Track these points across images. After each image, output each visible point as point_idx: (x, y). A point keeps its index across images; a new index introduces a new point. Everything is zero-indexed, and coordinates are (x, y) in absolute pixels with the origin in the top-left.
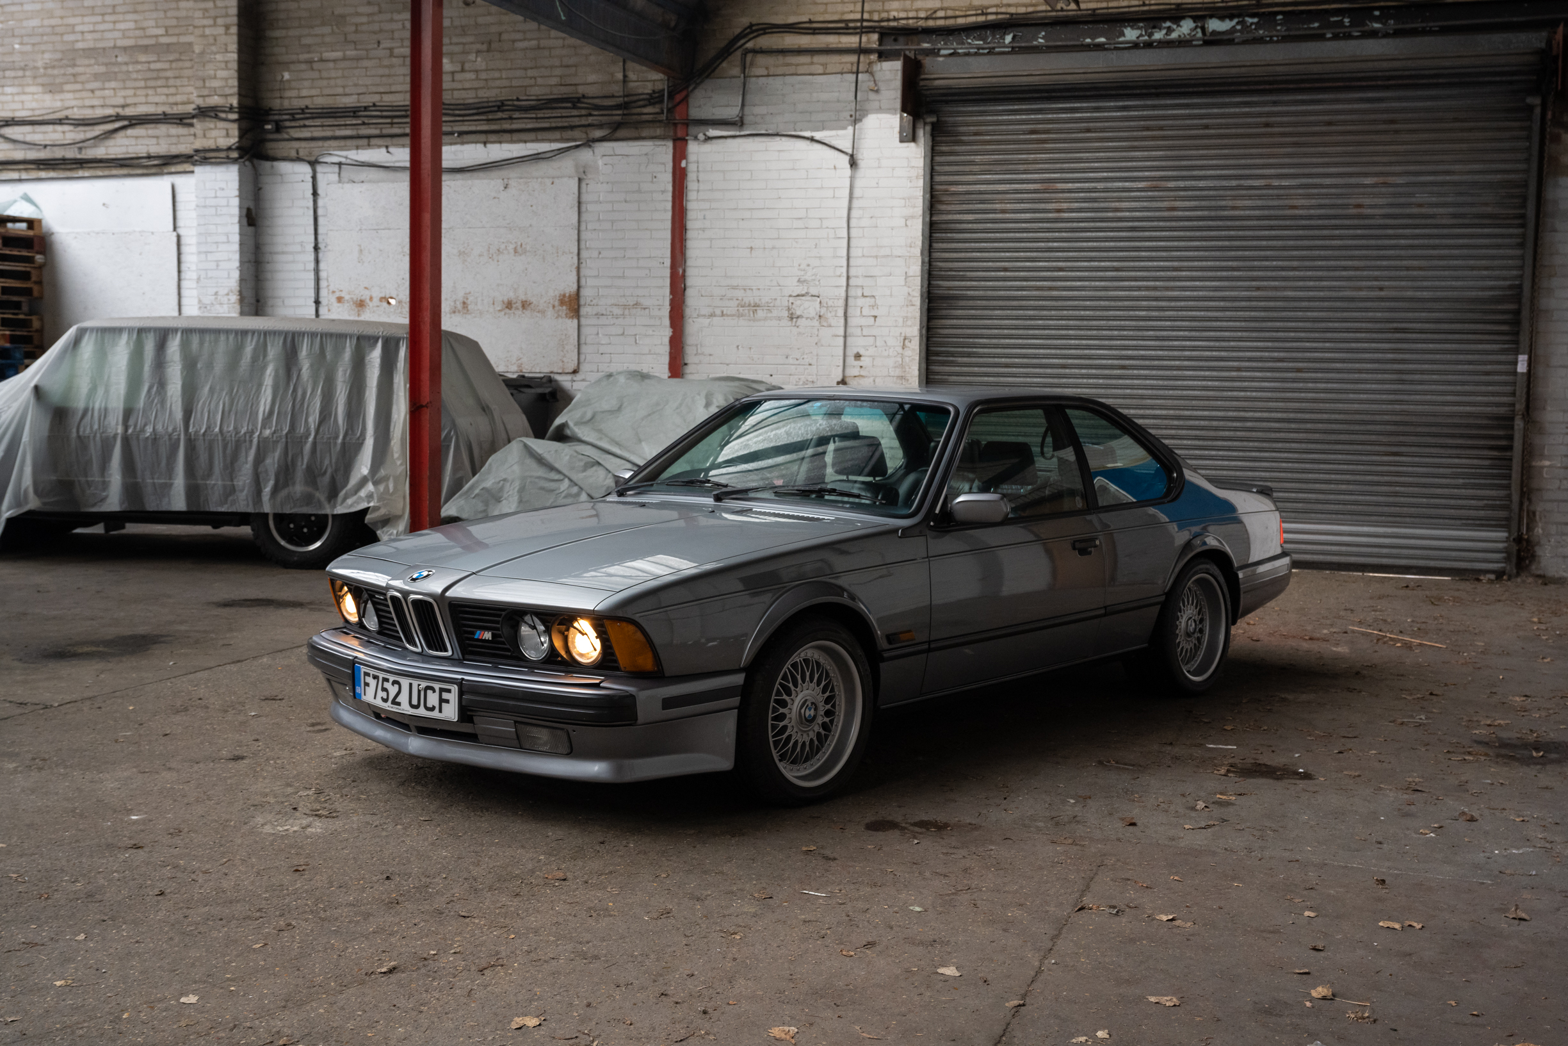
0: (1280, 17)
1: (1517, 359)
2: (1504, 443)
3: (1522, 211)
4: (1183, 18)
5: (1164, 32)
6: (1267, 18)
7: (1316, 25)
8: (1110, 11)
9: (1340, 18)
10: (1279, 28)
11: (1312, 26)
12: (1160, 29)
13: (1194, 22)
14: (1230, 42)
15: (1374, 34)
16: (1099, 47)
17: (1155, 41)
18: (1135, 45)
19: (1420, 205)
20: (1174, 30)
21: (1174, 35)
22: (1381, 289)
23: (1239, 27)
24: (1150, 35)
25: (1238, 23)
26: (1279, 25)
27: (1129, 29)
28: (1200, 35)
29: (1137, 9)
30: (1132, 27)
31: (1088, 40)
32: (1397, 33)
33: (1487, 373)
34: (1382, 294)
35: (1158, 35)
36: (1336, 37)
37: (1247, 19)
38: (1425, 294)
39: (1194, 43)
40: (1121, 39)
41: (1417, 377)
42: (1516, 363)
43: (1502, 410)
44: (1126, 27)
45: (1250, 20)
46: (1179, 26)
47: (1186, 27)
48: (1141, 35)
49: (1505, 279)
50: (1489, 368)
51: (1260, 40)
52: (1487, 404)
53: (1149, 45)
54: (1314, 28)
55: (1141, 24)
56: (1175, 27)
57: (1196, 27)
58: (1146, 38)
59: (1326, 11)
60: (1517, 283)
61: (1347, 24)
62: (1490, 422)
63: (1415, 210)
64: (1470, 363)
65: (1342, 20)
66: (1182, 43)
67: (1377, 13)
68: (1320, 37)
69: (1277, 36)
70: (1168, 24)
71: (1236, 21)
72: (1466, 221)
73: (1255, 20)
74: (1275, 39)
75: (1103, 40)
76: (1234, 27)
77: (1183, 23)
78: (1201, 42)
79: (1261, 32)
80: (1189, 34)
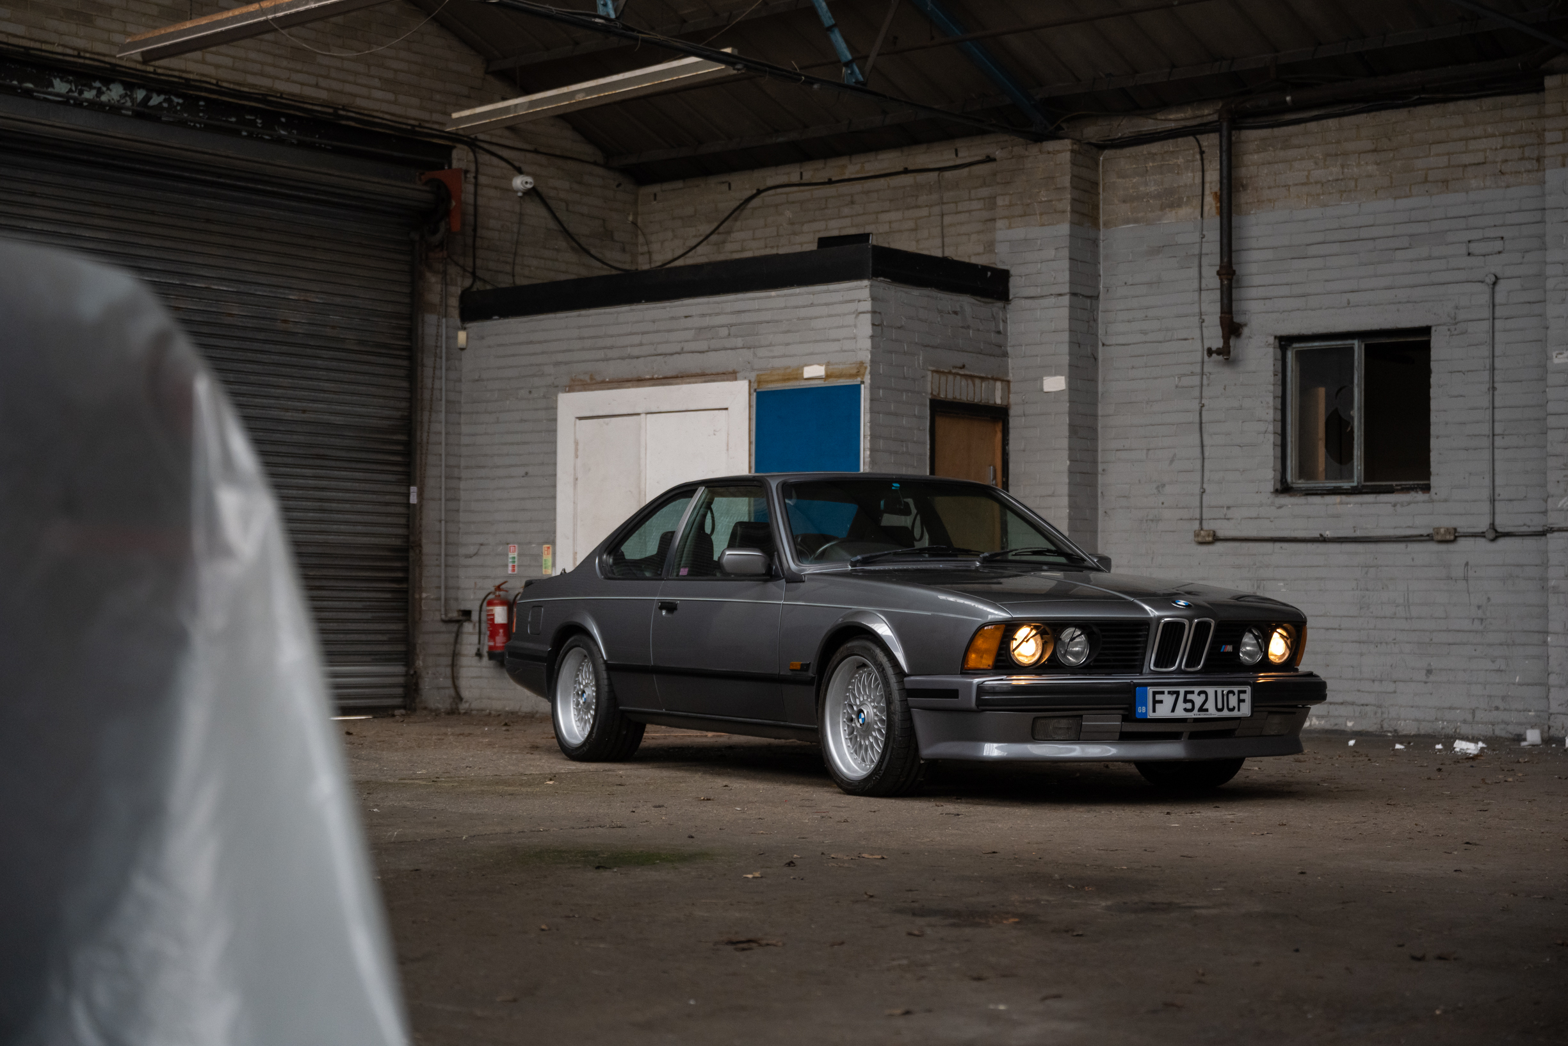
0: (202, 103)
1: (409, 490)
2: (400, 575)
3: (408, 344)
4: (113, 81)
5: (94, 92)
6: (191, 102)
7: (233, 119)
8: (43, 54)
9: (253, 118)
10: (201, 115)
11: (230, 120)
12: (91, 88)
13: (125, 89)
14: (157, 119)
15: (280, 141)
16: (28, 93)
17: (87, 100)
18: (66, 101)
19: (333, 327)
20: (103, 93)
21: (104, 98)
22: (304, 411)
23: (165, 105)
24: (81, 92)
25: (165, 100)
26: (202, 111)
27: (58, 80)
28: (129, 104)
29: (72, 59)
30: (62, 80)
31: (15, 82)
32: (301, 145)
33: (387, 504)
34: (305, 416)
35: (89, 95)
36: (250, 136)
37: (173, 97)
38: (338, 420)
39: (124, 112)
40: (50, 90)
41: (334, 505)
42: (408, 495)
43: (398, 542)
44: (55, 77)
45: (176, 100)
46: (108, 89)
47: (115, 93)
48: (70, 90)
49: (398, 409)
50: (388, 498)
51: (182, 124)
52: (389, 536)
53: (79, 104)
54: (231, 122)
55: (71, 78)
56: (104, 89)
57: (126, 95)
58: (76, 94)
59: (243, 106)
60: (406, 414)
61: (260, 126)
62: (389, 554)
63: (329, 332)
64: (374, 492)
65: (255, 120)
66: (114, 109)
67: (283, 120)
68: (236, 133)
69: (200, 124)
70: (97, 84)
71: (162, 97)
72: (368, 349)
73: (181, 101)
74: (198, 125)
75: (30, 85)
76: (160, 103)
77: (111, 86)
78: (130, 113)
79: (186, 115)
80: (118, 101)
